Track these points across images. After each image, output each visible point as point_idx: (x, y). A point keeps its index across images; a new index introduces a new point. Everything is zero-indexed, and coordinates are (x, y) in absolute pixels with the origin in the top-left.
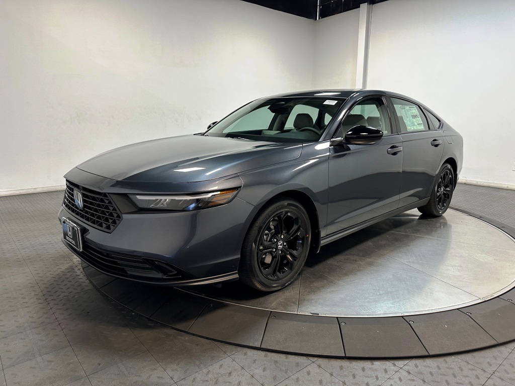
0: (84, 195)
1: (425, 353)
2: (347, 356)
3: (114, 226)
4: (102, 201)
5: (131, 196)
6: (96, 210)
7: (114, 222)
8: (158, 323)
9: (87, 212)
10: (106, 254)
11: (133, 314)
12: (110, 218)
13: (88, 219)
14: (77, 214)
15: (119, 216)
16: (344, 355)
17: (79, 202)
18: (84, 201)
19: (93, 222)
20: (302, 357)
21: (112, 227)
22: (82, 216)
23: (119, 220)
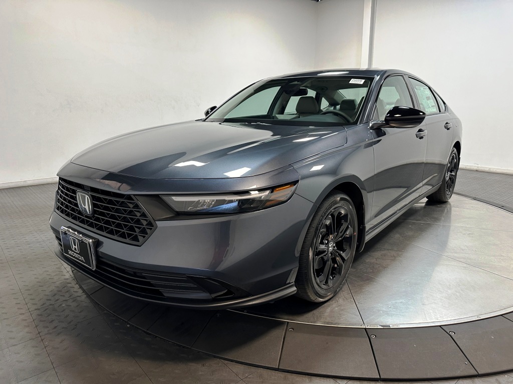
0: (93, 198)
1: (474, 373)
2: (382, 377)
3: (144, 237)
4: (122, 204)
5: (165, 198)
6: (113, 217)
7: (144, 232)
8: (156, 337)
9: (97, 219)
10: (132, 273)
11: (128, 326)
12: (136, 227)
13: (100, 228)
14: (82, 221)
15: (150, 224)
16: (379, 377)
17: (87, 207)
18: (94, 205)
19: (111, 232)
20: (328, 380)
21: (141, 238)
22: (91, 225)
23: (151, 229)
